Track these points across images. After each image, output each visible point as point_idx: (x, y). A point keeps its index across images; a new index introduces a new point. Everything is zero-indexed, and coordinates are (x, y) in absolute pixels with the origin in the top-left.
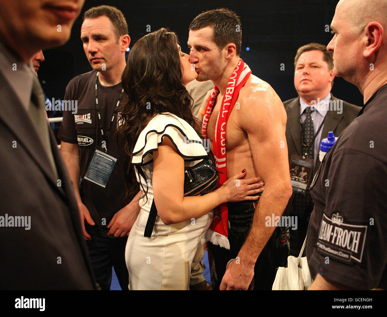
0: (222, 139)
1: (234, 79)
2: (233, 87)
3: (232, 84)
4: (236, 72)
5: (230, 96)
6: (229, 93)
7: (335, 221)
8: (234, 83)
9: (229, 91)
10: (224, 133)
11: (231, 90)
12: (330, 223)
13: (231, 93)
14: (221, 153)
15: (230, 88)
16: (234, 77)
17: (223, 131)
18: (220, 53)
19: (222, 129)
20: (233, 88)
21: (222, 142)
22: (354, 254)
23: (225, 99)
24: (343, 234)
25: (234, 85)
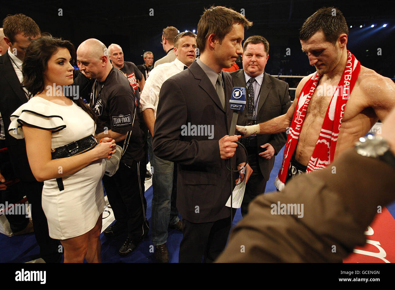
0: (341, 118)
1: (351, 67)
2: (350, 74)
3: (350, 72)
4: (351, 61)
5: (349, 82)
6: (348, 80)
7: (120, 117)
8: (351, 71)
9: (348, 78)
10: (343, 113)
11: (349, 77)
12: (119, 118)
13: (350, 80)
14: (338, 129)
15: (348, 76)
16: (351, 66)
17: (342, 111)
18: (335, 47)
19: (342, 109)
20: (351, 76)
21: (340, 120)
22: (129, 122)
23: (345, 85)
24: (125, 119)
25: (351, 73)
